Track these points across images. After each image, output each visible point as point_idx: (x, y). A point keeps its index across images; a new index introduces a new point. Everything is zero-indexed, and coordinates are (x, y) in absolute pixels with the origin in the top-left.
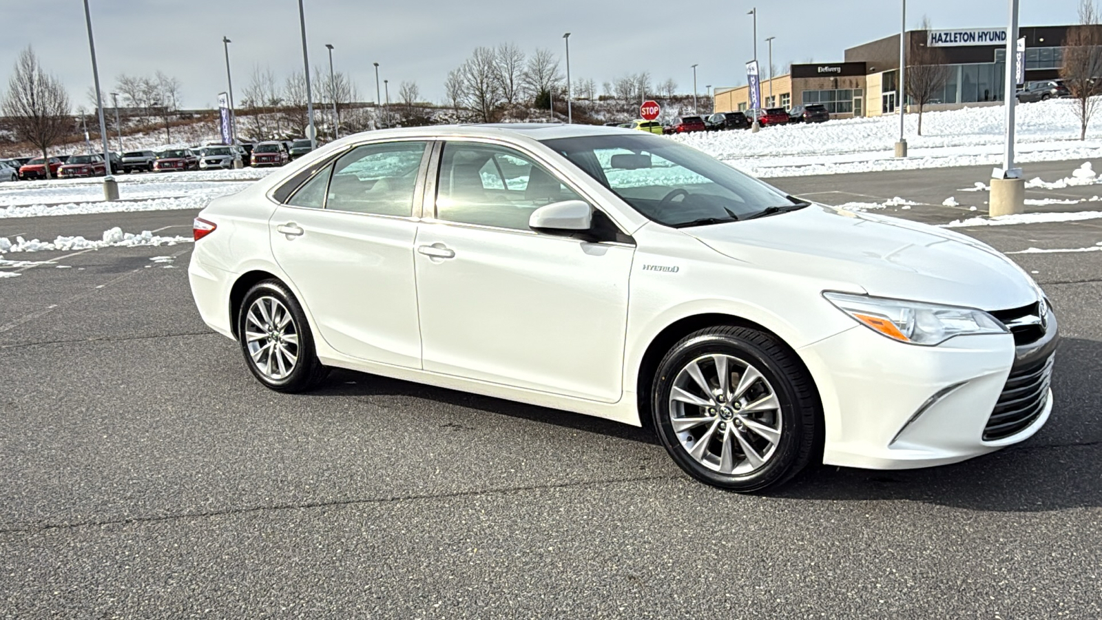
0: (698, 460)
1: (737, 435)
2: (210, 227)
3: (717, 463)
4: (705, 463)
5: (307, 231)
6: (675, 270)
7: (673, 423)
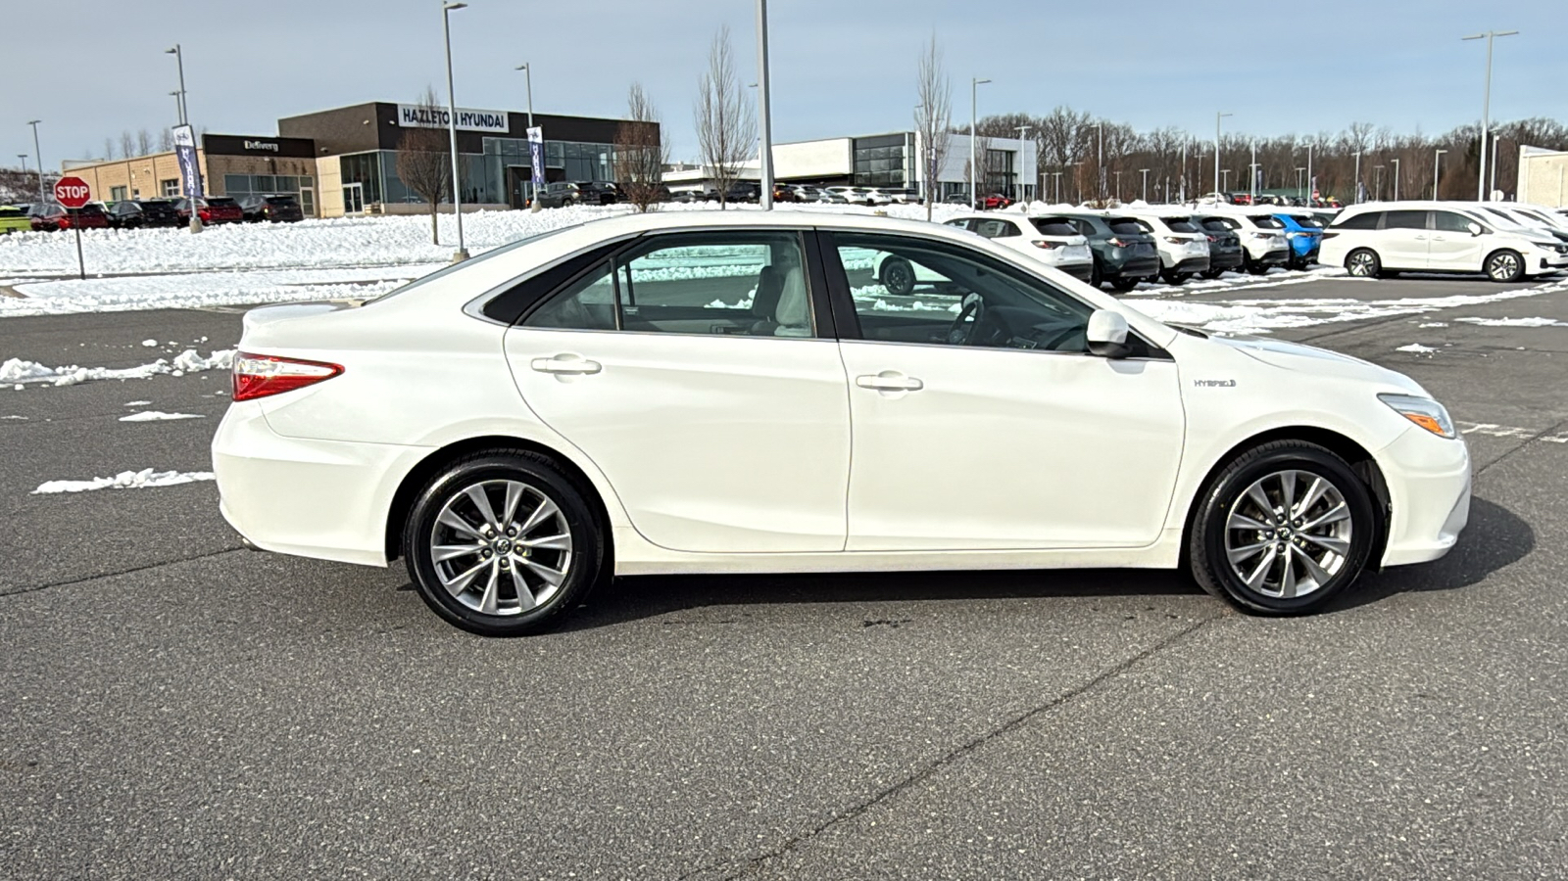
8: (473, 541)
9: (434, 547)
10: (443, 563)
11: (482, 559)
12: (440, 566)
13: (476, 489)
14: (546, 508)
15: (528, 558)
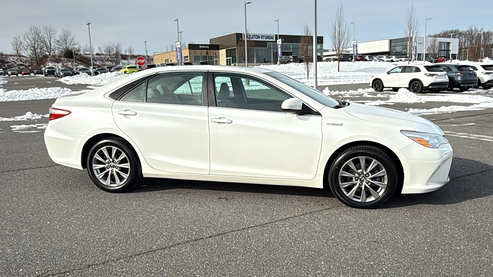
0: (351, 198)
1: (368, 186)
2: (67, 113)
3: (359, 199)
4: (354, 199)
5: (138, 113)
6: (342, 125)
7: (340, 185)
8: (104, 164)
9: (93, 165)
10: (97, 169)
11: (107, 169)
12: (95, 170)
13: (104, 148)
14: (123, 155)
15: (119, 170)
